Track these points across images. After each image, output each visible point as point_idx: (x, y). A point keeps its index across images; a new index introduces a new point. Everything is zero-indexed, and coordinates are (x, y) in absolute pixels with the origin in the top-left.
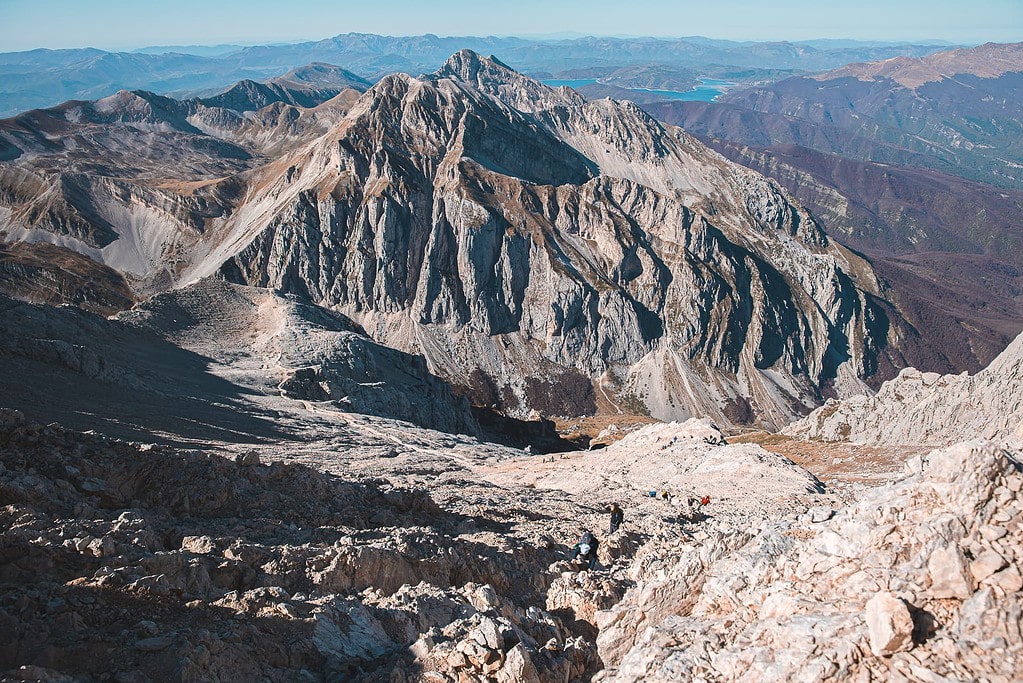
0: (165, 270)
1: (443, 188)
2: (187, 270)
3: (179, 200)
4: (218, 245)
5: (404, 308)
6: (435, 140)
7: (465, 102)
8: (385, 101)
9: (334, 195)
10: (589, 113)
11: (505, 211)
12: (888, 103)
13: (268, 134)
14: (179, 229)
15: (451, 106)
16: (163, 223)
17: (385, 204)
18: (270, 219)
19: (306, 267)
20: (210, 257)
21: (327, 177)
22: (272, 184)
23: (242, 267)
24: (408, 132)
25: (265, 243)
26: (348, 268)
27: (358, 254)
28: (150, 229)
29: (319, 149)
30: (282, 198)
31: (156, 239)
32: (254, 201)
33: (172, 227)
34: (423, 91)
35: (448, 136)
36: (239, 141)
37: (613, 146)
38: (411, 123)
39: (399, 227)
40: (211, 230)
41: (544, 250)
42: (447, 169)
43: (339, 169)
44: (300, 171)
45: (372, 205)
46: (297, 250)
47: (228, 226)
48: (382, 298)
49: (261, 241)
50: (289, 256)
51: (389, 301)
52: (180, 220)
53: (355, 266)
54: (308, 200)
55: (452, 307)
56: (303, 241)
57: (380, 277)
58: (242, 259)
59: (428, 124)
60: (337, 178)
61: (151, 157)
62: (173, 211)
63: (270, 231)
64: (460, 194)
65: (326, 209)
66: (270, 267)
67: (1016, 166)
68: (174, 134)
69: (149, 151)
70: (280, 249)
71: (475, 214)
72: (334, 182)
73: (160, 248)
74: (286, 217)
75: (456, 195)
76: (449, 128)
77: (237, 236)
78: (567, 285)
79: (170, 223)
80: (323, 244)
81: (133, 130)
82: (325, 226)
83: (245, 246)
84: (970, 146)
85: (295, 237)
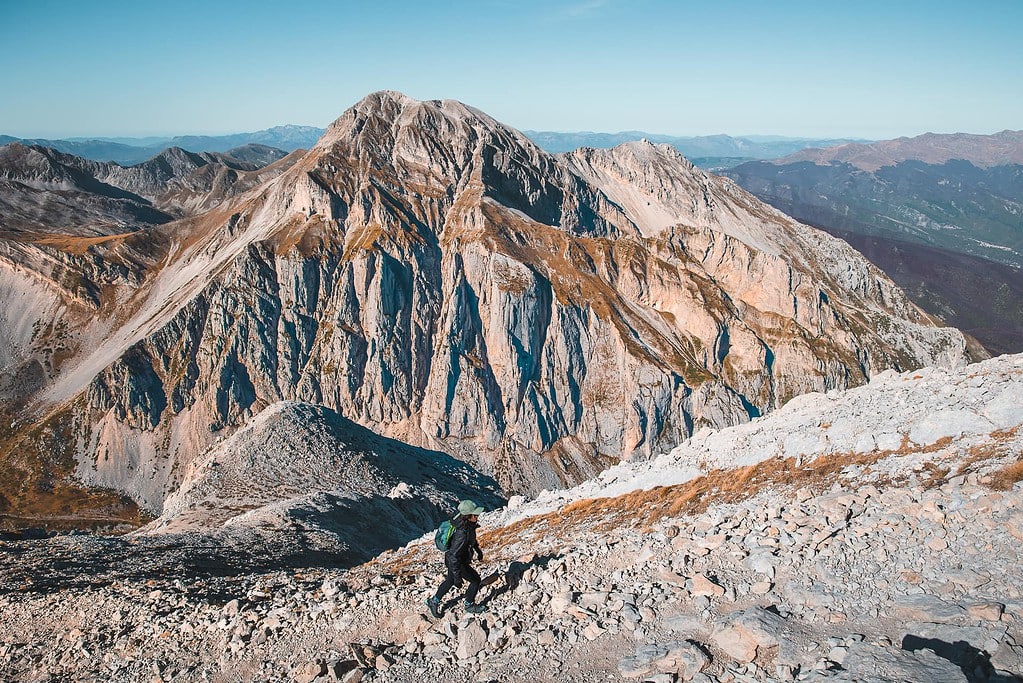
0: (35, 363)
1: (459, 240)
2: (72, 361)
3: (66, 260)
4: (122, 324)
5: (409, 414)
6: (442, 177)
7: (478, 129)
8: (370, 122)
9: (302, 248)
10: (622, 158)
11: (550, 270)
12: (849, 185)
13: (199, 200)
14: (63, 302)
15: (461, 132)
16: (39, 295)
17: (379, 260)
18: (202, 285)
19: (258, 355)
20: (109, 343)
21: (290, 225)
22: (206, 239)
23: (156, 355)
24: (404, 164)
25: (195, 318)
26: (323, 355)
27: (339, 333)
28: (18, 301)
29: (276, 189)
30: (221, 256)
31: (25, 316)
32: (179, 263)
33: (52, 298)
34: (423, 112)
35: (458, 171)
36: (163, 208)
37: (654, 197)
38: (409, 153)
39: (400, 294)
40: (113, 303)
41: (612, 325)
42: (462, 214)
43: (307, 212)
44: (248, 219)
45: (359, 263)
46: (244, 329)
47: (139, 296)
48: (376, 400)
49: (189, 316)
50: (232, 338)
51: (387, 404)
52: (66, 288)
53: (335, 351)
54: (261, 257)
55: (484, 412)
56: (254, 316)
57: (372, 367)
58: (158, 342)
59: (431, 153)
60: (305, 224)
61: (43, 220)
62: (56, 276)
63: (202, 303)
64: (488, 246)
65: (288, 269)
66: (201, 356)
67: (988, 245)
68: (78, 194)
69: (40, 212)
70: (217, 327)
71: (513, 273)
72: (301, 229)
73: (32, 330)
74: (227, 279)
75: (482, 247)
76: (460, 162)
77: (152, 310)
78: (649, 374)
79: (49, 293)
80: (284, 320)
81: (21, 186)
82: (287, 294)
83: (163, 325)
84: (937, 226)
85: (241, 310)
